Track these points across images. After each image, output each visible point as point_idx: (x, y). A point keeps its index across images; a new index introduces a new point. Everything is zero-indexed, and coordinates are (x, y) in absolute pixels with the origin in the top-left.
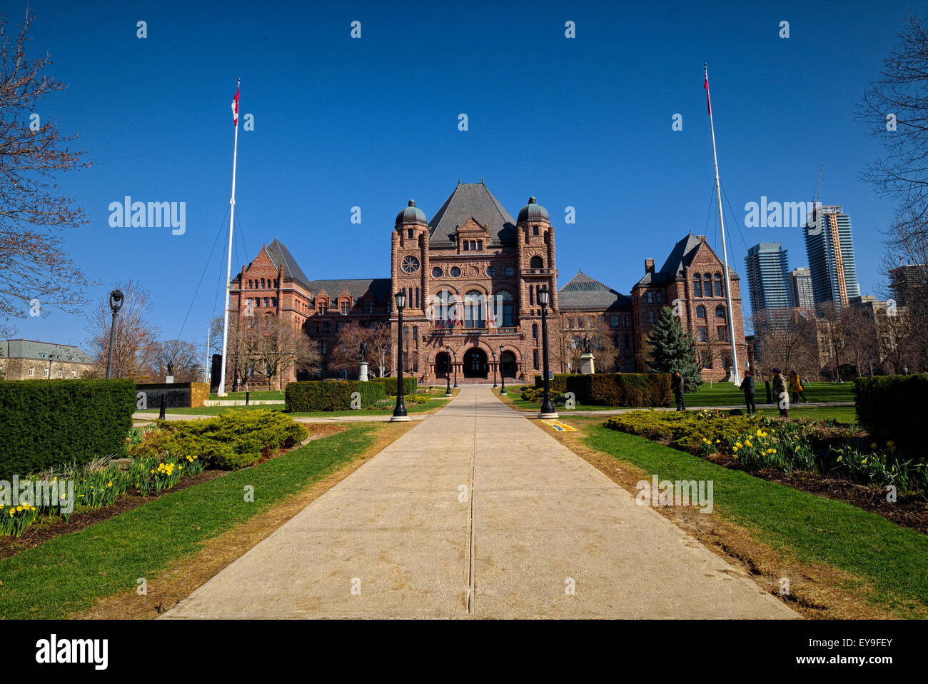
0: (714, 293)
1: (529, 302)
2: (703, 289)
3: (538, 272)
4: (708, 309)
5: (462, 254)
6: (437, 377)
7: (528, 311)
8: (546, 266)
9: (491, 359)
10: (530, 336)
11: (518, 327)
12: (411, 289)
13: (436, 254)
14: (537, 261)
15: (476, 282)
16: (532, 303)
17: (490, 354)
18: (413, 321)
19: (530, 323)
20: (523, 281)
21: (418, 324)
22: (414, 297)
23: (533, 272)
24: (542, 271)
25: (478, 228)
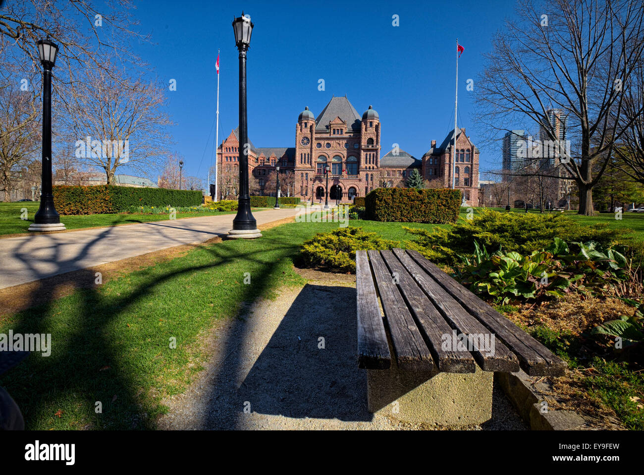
0: (465, 160)
1: (365, 162)
2: (459, 158)
3: (370, 147)
4: (460, 168)
5: (332, 136)
6: (317, 199)
7: (364, 167)
8: (375, 143)
9: (344, 191)
10: (364, 180)
11: (358, 175)
12: (305, 154)
13: (319, 136)
14: (370, 141)
15: (338, 151)
16: (366, 163)
17: (343, 188)
18: (306, 170)
19: (364, 173)
20: (362, 151)
21: (308, 172)
22: (307, 158)
23: (368, 146)
24: (373, 146)
25: (341, 122)
